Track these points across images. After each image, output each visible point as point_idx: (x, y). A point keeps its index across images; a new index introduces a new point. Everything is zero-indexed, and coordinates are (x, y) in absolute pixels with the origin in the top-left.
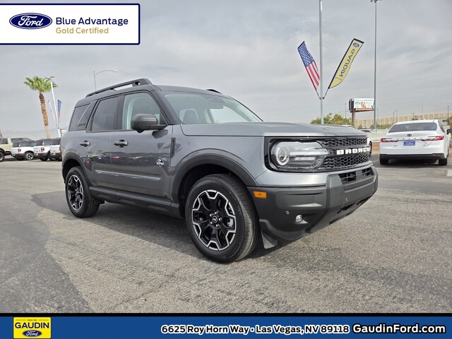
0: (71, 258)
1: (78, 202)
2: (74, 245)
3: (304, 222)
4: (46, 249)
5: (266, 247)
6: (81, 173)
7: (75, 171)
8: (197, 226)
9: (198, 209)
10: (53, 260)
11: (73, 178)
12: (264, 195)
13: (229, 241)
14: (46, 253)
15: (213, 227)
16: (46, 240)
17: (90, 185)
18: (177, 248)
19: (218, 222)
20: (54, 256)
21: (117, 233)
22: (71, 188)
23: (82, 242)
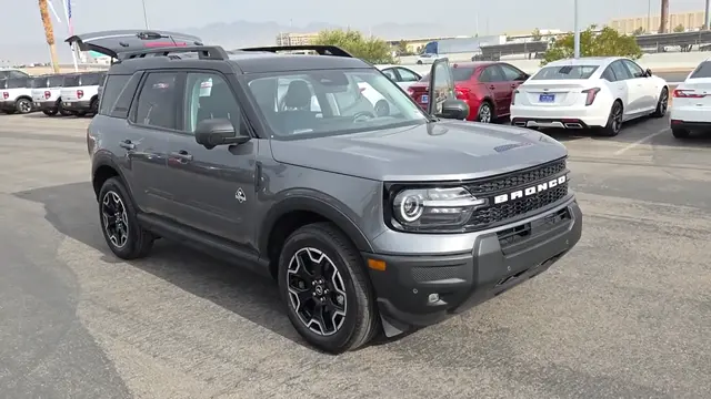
0: (115, 335)
1: (120, 234)
2: (118, 312)
3: (441, 302)
4: (79, 318)
5: (388, 335)
6: (122, 190)
7: (115, 186)
8: (294, 296)
9: (295, 272)
10: (91, 338)
11: (111, 195)
12: (382, 266)
13: (337, 325)
14: (80, 324)
15: (316, 299)
16: (77, 303)
17: (138, 211)
18: (267, 323)
19: (323, 295)
20: (92, 331)
21: (180, 290)
22: (108, 210)
23: (129, 307)
